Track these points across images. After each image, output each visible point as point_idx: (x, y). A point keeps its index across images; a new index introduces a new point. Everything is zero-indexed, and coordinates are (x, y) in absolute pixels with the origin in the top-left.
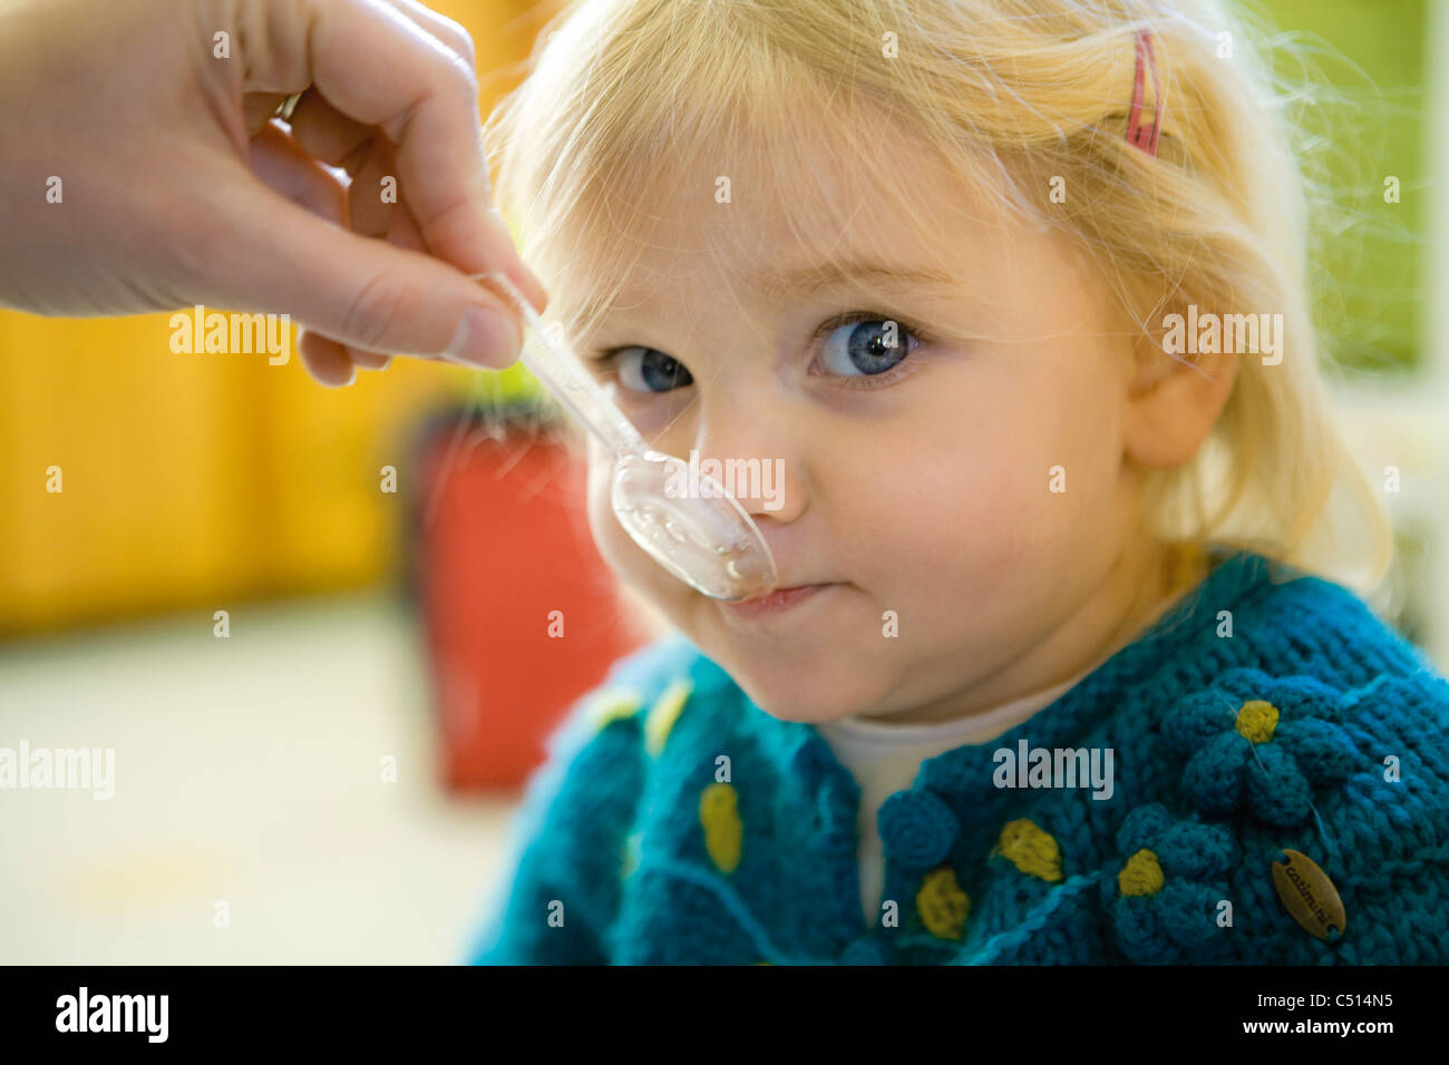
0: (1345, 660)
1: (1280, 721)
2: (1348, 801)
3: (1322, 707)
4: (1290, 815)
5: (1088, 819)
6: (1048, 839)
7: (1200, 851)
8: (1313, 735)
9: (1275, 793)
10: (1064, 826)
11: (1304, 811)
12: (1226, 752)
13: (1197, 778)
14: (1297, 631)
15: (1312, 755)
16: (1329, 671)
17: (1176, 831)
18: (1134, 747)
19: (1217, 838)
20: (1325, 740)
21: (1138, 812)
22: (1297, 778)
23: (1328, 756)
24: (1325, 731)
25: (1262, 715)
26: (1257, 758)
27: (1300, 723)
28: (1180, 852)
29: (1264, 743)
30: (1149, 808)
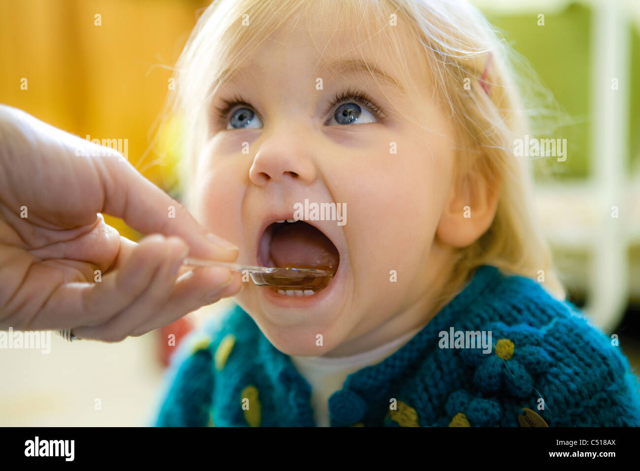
0: (538, 313)
1: (515, 348)
2: (549, 382)
3: (533, 339)
4: (524, 393)
5: (430, 399)
6: (412, 410)
7: (486, 413)
8: (531, 354)
9: (518, 384)
10: (420, 404)
11: (530, 391)
12: (493, 366)
13: (481, 379)
14: (515, 301)
15: (531, 363)
16: (532, 319)
17: (474, 403)
18: (448, 364)
19: (493, 406)
20: (537, 356)
21: (455, 395)
22: (526, 376)
23: (538, 363)
24: (536, 351)
25: (507, 347)
26: (508, 368)
27: (524, 349)
28: (477, 414)
29: (509, 360)
30: (459, 393)
